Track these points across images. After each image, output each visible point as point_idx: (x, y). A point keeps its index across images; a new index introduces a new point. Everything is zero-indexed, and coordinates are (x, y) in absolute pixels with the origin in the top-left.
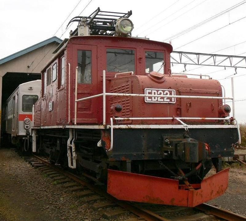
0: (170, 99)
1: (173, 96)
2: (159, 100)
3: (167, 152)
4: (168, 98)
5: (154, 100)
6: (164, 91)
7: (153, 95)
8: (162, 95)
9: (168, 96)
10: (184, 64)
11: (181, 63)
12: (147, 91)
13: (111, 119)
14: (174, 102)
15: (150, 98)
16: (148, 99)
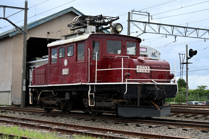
0: (148, 71)
1: (148, 69)
2: (143, 71)
3: (148, 94)
4: (146, 70)
5: (140, 71)
6: (145, 67)
7: (140, 69)
8: (144, 69)
9: (146, 69)
10: (175, 35)
11: (172, 35)
12: (138, 67)
13: (126, 80)
14: (149, 72)
15: (139, 70)
16: (138, 71)
